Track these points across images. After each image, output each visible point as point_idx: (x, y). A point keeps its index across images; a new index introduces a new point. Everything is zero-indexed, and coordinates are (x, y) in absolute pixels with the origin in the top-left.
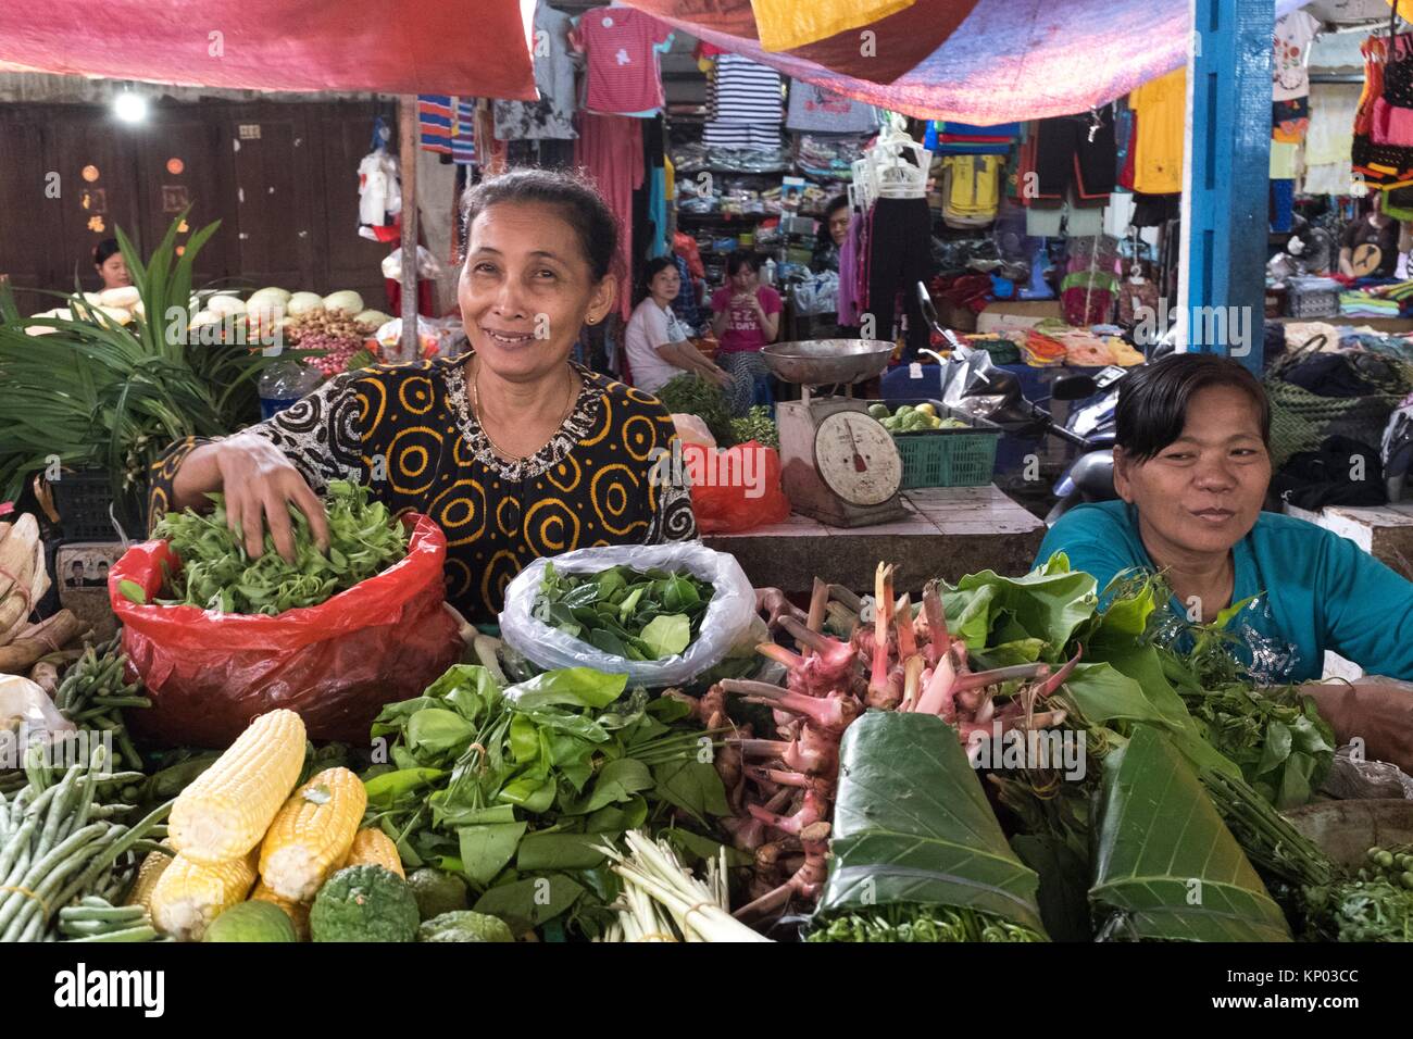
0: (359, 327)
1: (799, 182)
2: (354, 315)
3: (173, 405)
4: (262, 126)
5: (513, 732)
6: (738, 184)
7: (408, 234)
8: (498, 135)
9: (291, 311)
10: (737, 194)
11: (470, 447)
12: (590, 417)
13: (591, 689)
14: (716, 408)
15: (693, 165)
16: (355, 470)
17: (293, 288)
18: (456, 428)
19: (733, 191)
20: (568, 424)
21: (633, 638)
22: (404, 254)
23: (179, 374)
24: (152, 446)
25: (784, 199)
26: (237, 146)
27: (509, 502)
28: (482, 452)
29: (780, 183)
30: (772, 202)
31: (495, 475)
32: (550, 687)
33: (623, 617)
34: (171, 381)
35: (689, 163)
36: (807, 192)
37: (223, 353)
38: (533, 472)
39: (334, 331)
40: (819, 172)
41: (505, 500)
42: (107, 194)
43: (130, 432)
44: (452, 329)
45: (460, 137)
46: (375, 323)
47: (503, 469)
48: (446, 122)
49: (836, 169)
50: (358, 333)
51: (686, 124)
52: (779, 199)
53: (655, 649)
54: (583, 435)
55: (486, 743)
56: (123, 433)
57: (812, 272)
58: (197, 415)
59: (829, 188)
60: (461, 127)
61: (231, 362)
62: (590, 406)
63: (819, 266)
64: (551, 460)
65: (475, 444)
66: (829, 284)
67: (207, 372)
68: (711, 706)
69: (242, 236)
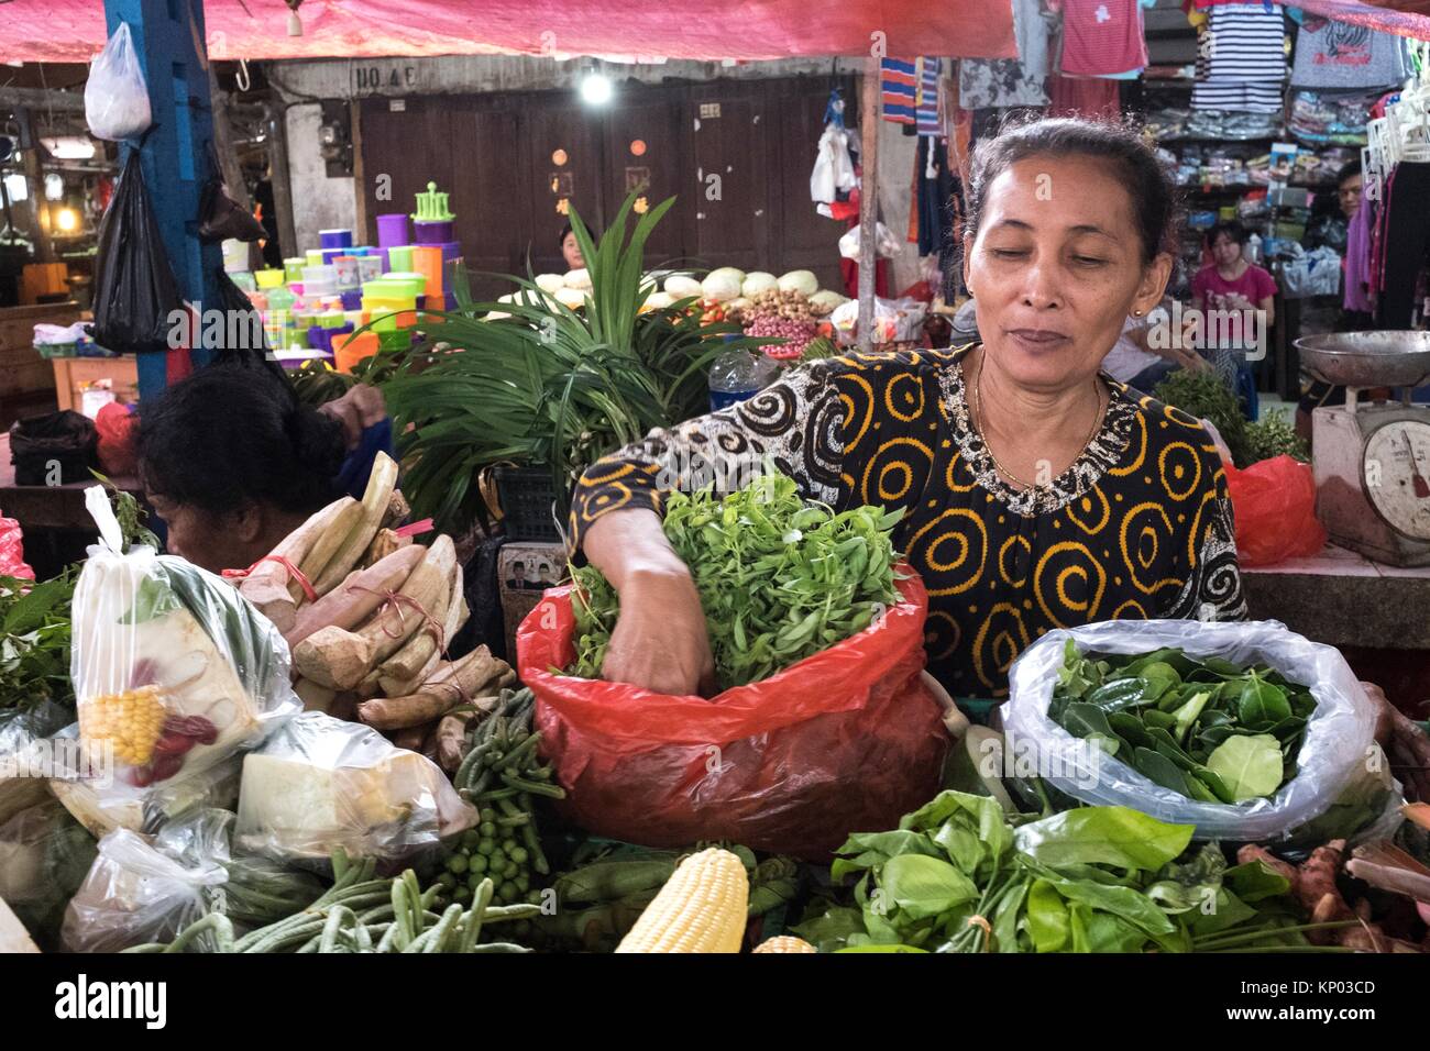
0: (812, 308)
1: (1291, 149)
2: (808, 296)
3: (619, 398)
4: (722, 105)
5: (1033, 905)
6: (1220, 152)
7: (867, 212)
8: (964, 103)
9: (745, 292)
10: (1219, 164)
11: (970, 468)
12: (1122, 439)
13: (1138, 841)
14: (1227, 410)
15: (1170, 133)
16: (831, 490)
17: (747, 268)
18: (953, 441)
19: (1214, 160)
20: (1094, 447)
21: (1197, 766)
22: (862, 231)
23: (626, 364)
24: (596, 443)
25: (1272, 168)
26: (697, 125)
27: (1017, 543)
28: (986, 475)
29: (1268, 150)
30: (1258, 170)
31: (1001, 507)
32: (1079, 833)
33: (1180, 731)
34: (618, 371)
35: (1165, 131)
36: (1300, 160)
37: (674, 340)
38: (1050, 506)
39: (787, 313)
40: (1314, 137)
41: (1012, 540)
42: (574, 177)
43: (573, 425)
44: (909, 311)
45: (924, 107)
46: (829, 305)
47: (1013, 499)
48: (911, 91)
49: (1336, 133)
50: (812, 315)
51: (1163, 89)
52: (1266, 168)
53: (1230, 786)
54: (1113, 462)
55: (991, 917)
56: (568, 428)
57: (1305, 249)
58: (642, 408)
59: (1326, 154)
60: (925, 97)
61: (681, 350)
62: (1122, 425)
63: (1312, 242)
64: (1072, 492)
65: (977, 464)
66: (1324, 262)
67: (657, 360)
68: (1319, 883)
69: (699, 216)
